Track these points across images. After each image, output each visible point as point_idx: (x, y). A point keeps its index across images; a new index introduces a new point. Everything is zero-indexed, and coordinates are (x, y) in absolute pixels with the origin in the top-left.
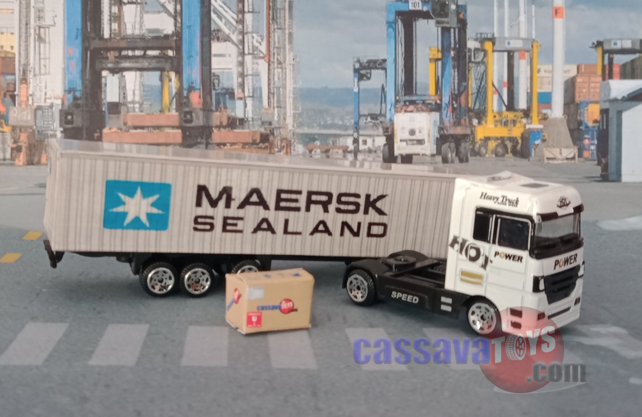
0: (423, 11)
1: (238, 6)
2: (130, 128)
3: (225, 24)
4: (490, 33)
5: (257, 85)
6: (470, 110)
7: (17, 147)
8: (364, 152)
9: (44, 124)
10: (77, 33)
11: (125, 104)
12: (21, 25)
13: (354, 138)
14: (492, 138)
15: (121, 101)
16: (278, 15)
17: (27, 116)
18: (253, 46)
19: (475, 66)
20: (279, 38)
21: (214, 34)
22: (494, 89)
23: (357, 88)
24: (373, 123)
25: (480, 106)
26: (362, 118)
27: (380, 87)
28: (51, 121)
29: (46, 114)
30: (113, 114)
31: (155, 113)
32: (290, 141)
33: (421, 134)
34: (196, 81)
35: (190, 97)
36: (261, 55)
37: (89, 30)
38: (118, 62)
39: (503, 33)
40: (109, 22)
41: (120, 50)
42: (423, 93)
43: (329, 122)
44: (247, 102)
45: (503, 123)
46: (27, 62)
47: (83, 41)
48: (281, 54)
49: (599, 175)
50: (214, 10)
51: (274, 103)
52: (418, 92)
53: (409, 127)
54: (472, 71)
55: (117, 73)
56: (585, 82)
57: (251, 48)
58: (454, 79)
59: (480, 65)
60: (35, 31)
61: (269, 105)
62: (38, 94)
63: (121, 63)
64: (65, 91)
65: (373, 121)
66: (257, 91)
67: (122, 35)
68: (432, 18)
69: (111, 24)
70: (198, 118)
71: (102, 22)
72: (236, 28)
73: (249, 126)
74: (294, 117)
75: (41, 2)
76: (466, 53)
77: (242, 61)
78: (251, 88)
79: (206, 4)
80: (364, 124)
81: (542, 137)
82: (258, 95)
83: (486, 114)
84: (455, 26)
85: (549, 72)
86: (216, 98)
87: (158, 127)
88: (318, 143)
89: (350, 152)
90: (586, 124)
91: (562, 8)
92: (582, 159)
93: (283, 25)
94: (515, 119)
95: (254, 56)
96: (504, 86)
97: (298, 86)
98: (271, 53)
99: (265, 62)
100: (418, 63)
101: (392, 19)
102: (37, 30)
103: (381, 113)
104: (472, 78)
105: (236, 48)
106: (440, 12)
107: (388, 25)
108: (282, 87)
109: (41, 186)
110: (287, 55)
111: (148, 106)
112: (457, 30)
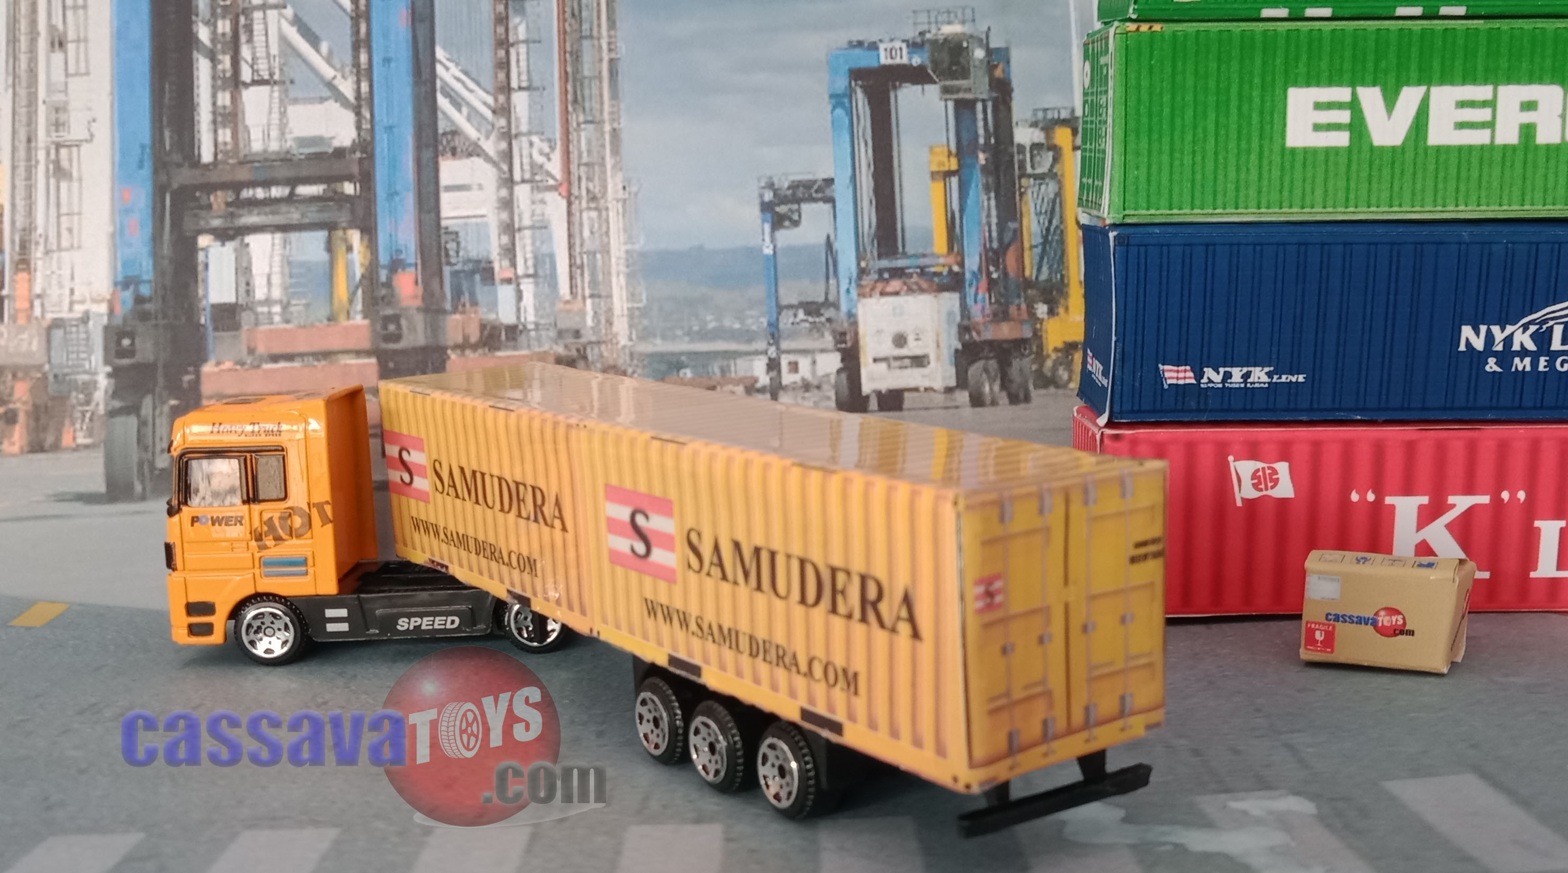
0: (911, 65)
1: (496, 77)
2: (262, 359)
3: (469, 119)
4: (1065, 108)
5: (544, 249)
6: (1028, 284)
7: (6, 413)
8: (794, 389)
9: (68, 359)
10: (142, 153)
11: (249, 307)
12: (17, 143)
13: (770, 359)
15: (240, 302)
16: (587, 92)
17: (30, 344)
18: (533, 164)
19: (1034, 185)
20: (589, 142)
21: (444, 142)
23: (771, 247)
24: (810, 323)
25: (1050, 274)
26: (784, 312)
27: (823, 240)
28: (84, 352)
29: (74, 336)
30: (223, 330)
31: (317, 324)
33: (920, 343)
34: (406, 246)
35: (395, 283)
36: (551, 182)
37: (168, 147)
38: (232, 215)
40: (212, 127)
41: (237, 187)
42: (921, 251)
43: (711, 325)
44: (522, 287)
46: (30, 224)
47: (156, 172)
48: (596, 178)
50: (442, 88)
51: (583, 289)
52: (910, 250)
53: (892, 329)
54: (1029, 197)
55: (232, 238)
57: (527, 167)
58: (989, 216)
59: (1047, 180)
60: (48, 154)
61: (572, 293)
62: (54, 293)
63: (240, 216)
64: (116, 284)
65: (811, 319)
66: (544, 263)
67: (242, 154)
68: (933, 82)
69: (215, 132)
70: (413, 329)
71: (196, 128)
72: (493, 126)
73: (529, 340)
74: (631, 316)
75: (60, 92)
76: (1012, 156)
77: (508, 198)
78: (529, 255)
79: (426, 75)
80: (789, 326)
82: (548, 272)
83: (1065, 290)
84: (985, 96)
86: (451, 282)
87: (326, 355)
88: (688, 373)
89: (762, 390)
93: (597, 114)
95: (534, 185)
97: (637, 247)
98: (572, 177)
99: (559, 198)
100: (905, 184)
101: (843, 87)
102: (53, 152)
103: (826, 299)
104: (1029, 210)
105: (494, 170)
106: (950, 68)
107: (833, 101)
108: (600, 252)
109: (61, 498)
110: (609, 180)
111: (301, 308)
112: (990, 104)
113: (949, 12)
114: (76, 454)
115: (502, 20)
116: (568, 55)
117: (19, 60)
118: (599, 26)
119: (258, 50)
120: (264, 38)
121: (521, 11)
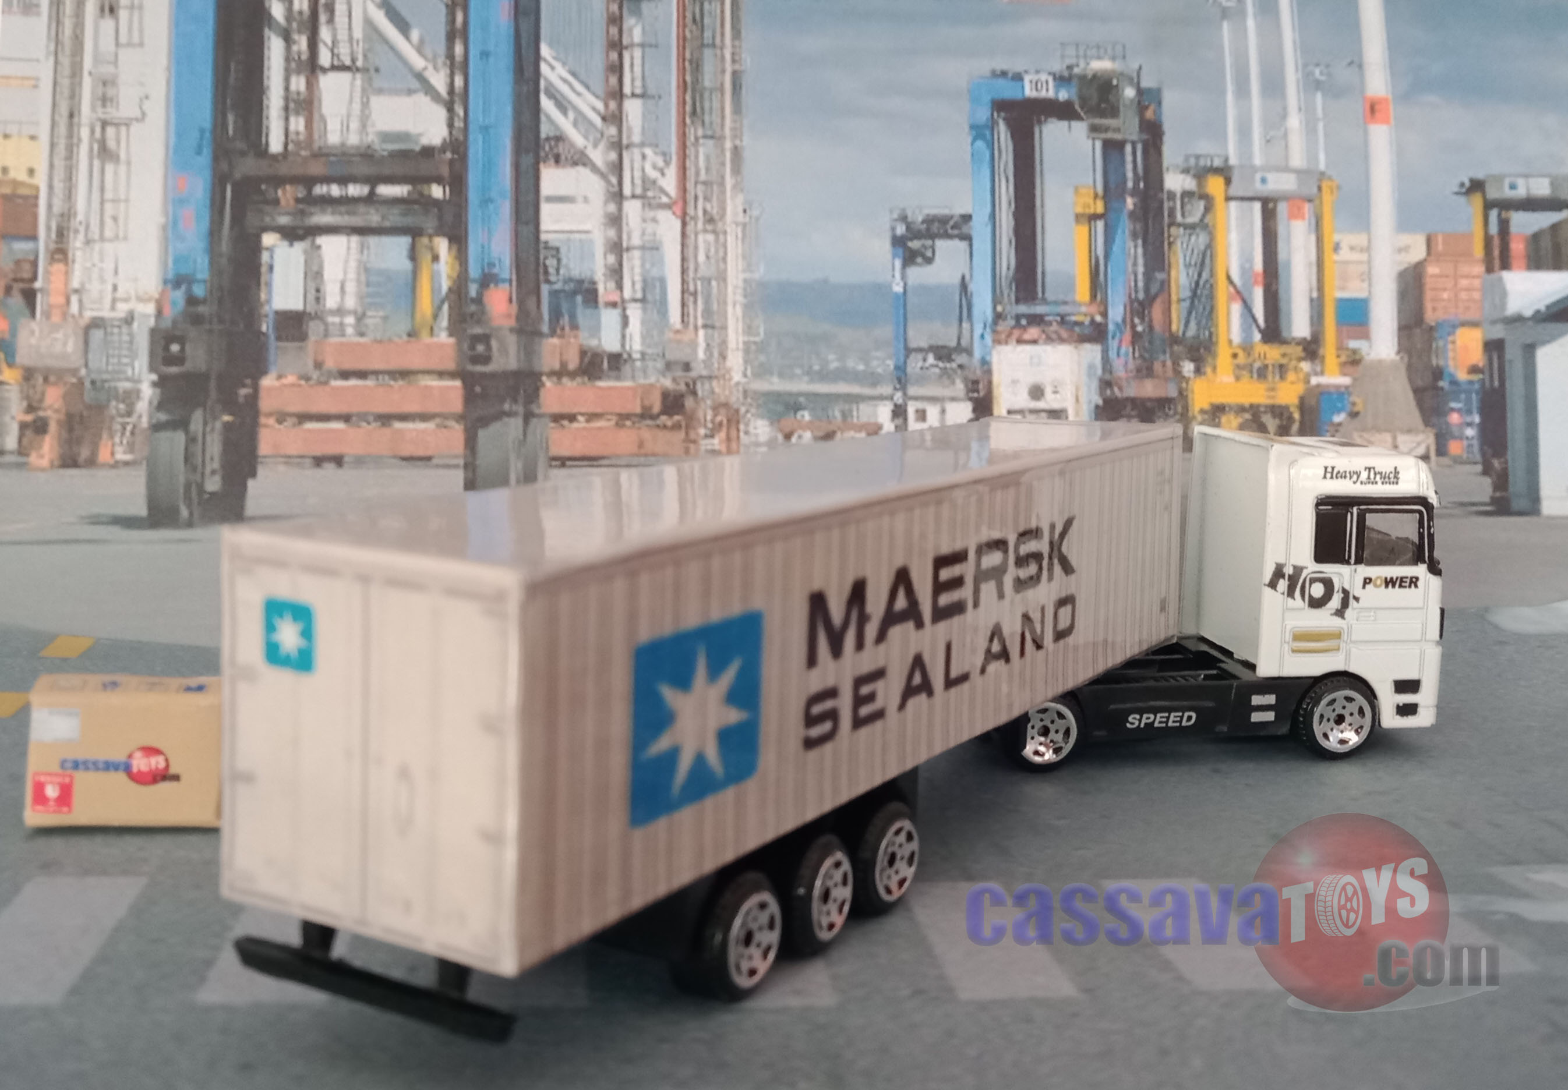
0: (1058, 100)
1: (607, 81)
2: (331, 375)
3: (575, 124)
4: (1218, 156)
5: (655, 272)
6: (1175, 340)
7: (35, 421)
9: (107, 364)
10: (201, 138)
11: (318, 316)
12: (57, 118)
13: (896, 405)
14: (1231, 408)
15: (308, 309)
16: (707, 105)
17: (65, 344)
18: (645, 179)
19: (1184, 235)
20: (708, 158)
21: (547, 148)
22: (1232, 289)
23: (902, 284)
24: (941, 368)
25: (1198, 330)
26: (913, 356)
27: (957, 280)
28: (126, 356)
29: (116, 338)
30: (288, 340)
31: (396, 339)
32: (737, 411)
33: (1058, 396)
34: (500, 260)
35: (486, 300)
36: (665, 199)
37: (231, 132)
38: (302, 213)
39: (1250, 156)
40: (283, 113)
41: (310, 182)
42: (1061, 297)
43: (834, 365)
44: (629, 312)
45: (1255, 370)
46: (69, 210)
47: (216, 159)
48: (715, 199)
49: (1487, 500)
50: (546, 89)
51: (696, 318)
52: (1050, 296)
53: (1028, 379)
54: (1178, 247)
55: (301, 238)
56: (1447, 276)
57: (638, 182)
58: (1135, 264)
59: (1198, 230)
60: (92, 132)
61: (683, 321)
62: (94, 288)
63: (312, 214)
64: (165, 282)
65: (941, 364)
66: (654, 287)
67: (316, 147)
68: (1078, 118)
69: (287, 119)
70: (504, 351)
71: (265, 113)
72: (602, 135)
73: (633, 370)
74: (747, 351)
75: (109, 63)
76: (1162, 203)
77: (616, 213)
78: (638, 278)
79: (528, 73)
80: (918, 370)
81: (1349, 407)
82: (658, 297)
83: (1213, 349)
84: (1135, 137)
85: (1362, 250)
86: (550, 303)
87: (404, 374)
88: (806, 416)
90: (1451, 375)
91: (1386, 100)
92: (1445, 460)
93: (718, 130)
94: (1284, 361)
95: (646, 201)
96: (1256, 283)
97: (757, 276)
98: (688, 195)
99: (673, 217)
100: (1047, 226)
101: (985, 118)
102: (98, 130)
103: (959, 343)
104: (1177, 262)
105: (602, 183)
106: (1099, 105)
107: (974, 133)
108: (716, 279)
109: (96, 520)
110: (729, 201)
111: (378, 320)
112: (1139, 147)
113: (1098, 47)
114: (114, 472)
115: (616, 20)
116: (687, 64)
117: (63, 24)
118: (723, 34)
119: (339, 32)
120: (346, 20)
121: (637, 13)
